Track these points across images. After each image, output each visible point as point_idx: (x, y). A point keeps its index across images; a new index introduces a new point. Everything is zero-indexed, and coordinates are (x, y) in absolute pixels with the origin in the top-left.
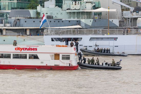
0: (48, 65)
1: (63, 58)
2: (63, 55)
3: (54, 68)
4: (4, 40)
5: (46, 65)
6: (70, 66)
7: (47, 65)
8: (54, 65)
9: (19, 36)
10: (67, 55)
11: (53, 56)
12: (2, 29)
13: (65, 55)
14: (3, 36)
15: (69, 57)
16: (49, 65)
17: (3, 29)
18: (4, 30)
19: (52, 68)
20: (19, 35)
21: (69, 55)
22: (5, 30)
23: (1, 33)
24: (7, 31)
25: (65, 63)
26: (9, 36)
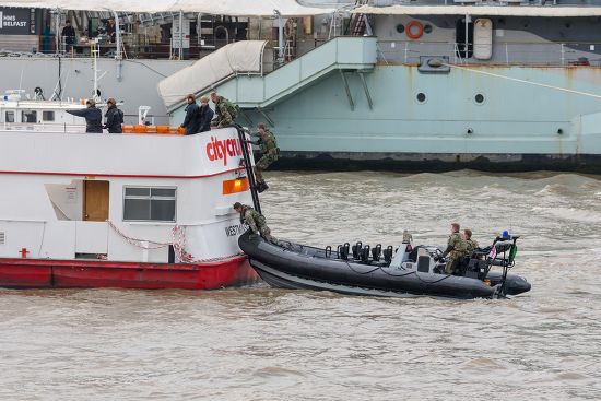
0: (34, 254)
1: (132, 211)
2: (129, 191)
3: (69, 274)
4: (479, 98)
5: (20, 256)
6: (178, 260)
7: (28, 256)
8: (73, 257)
9: (582, 71)
10: (156, 192)
11: (71, 197)
12: (468, 20)
13: (143, 191)
14: (470, 65)
15: (173, 203)
16: (43, 256)
17: (475, 18)
18: (478, 26)
19: (58, 273)
20: (585, 63)
21: (172, 192)
22: (489, 24)
23: (461, 47)
24: (500, 33)
25: (146, 245)
26: (512, 65)
